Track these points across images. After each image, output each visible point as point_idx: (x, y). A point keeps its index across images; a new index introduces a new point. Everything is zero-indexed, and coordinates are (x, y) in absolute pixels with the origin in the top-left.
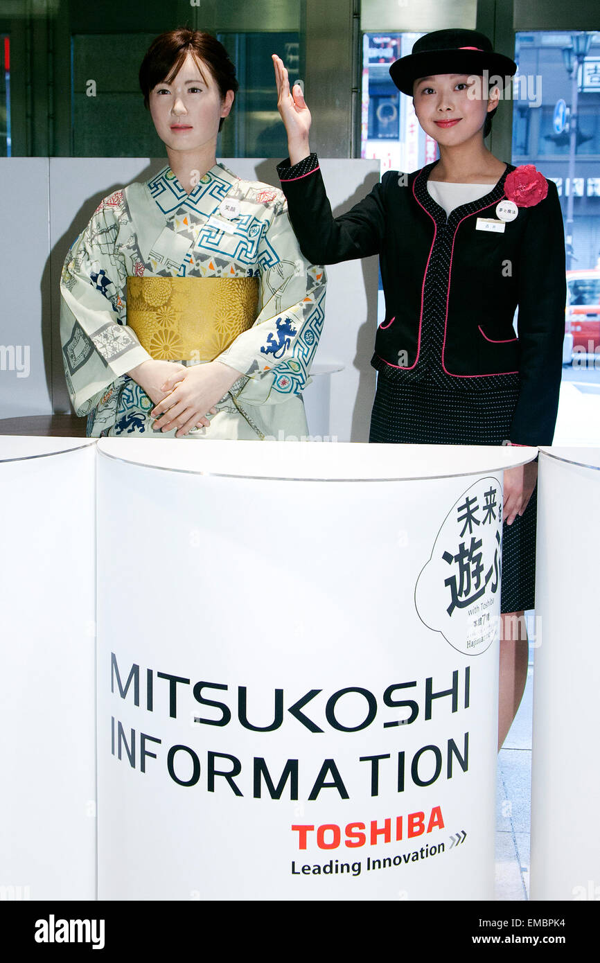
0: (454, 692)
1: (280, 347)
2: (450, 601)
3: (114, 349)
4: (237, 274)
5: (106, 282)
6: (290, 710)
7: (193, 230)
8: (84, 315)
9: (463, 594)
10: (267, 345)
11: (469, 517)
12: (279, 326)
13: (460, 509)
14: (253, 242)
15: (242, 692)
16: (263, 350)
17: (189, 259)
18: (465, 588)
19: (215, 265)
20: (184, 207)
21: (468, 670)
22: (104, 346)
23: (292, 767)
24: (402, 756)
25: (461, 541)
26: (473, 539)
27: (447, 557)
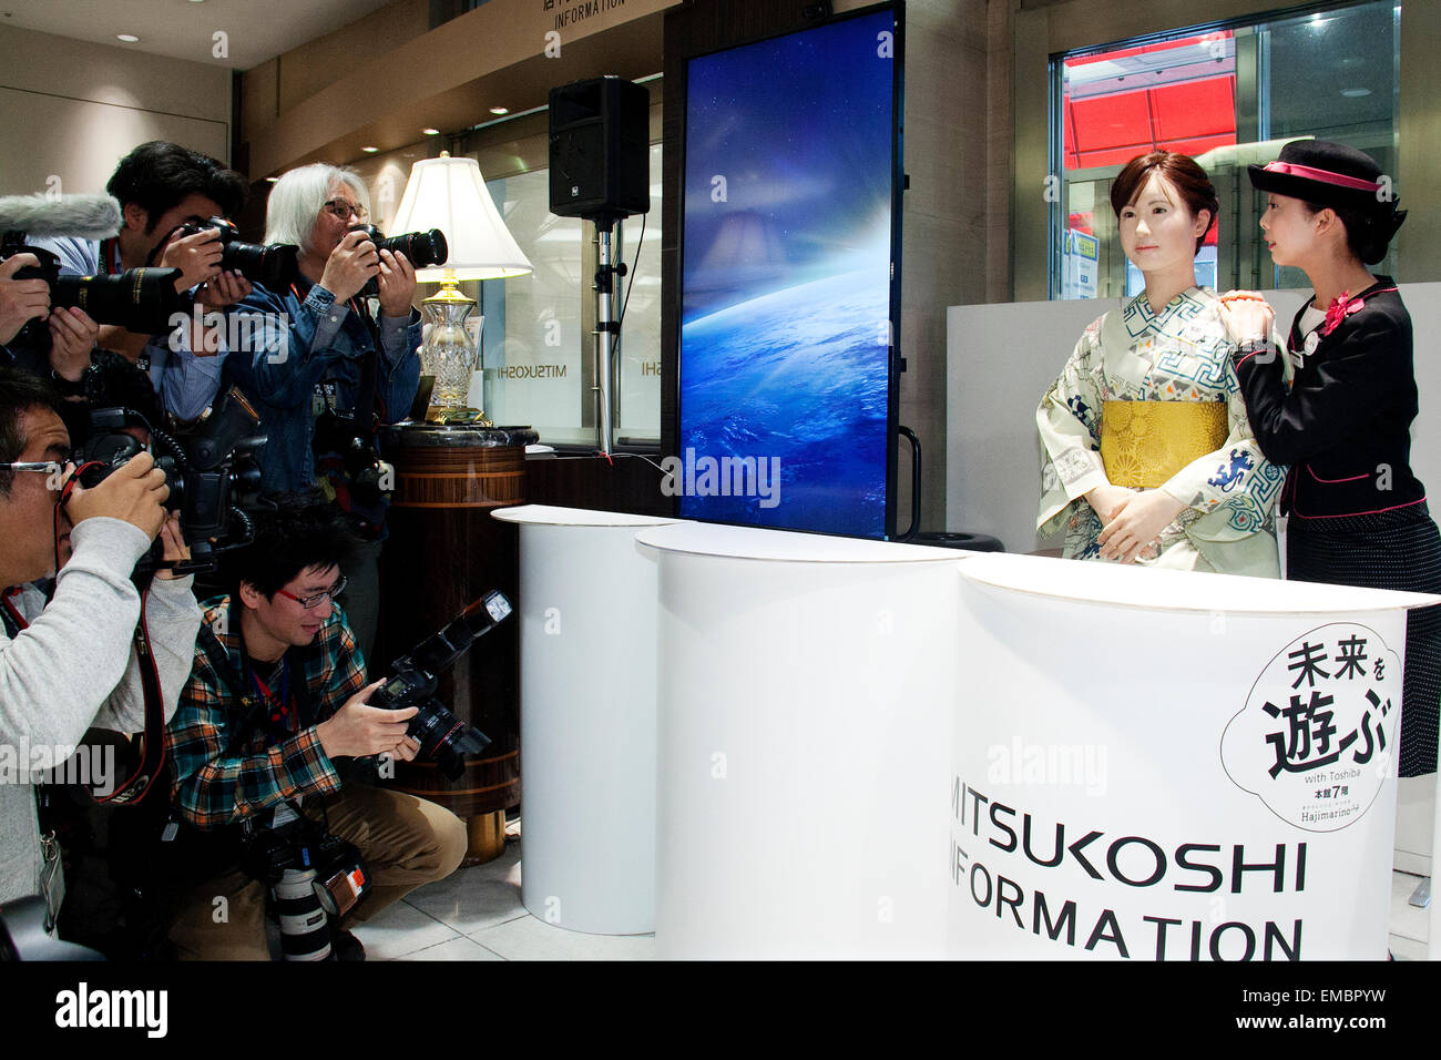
0: (1278, 868)
1: (1230, 480)
2: (1274, 761)
3: (1073, 473)
4: (1201, 399)
5: (1082, 407)
6: (1069, 848)
7: (1154, 352)
8: (1050, 438)
9: (1297, 755)
10: (1216, 477)
11: (1309, 666)
12: (1233, 458)
13: (1292, 656)
14: (1218, 365)
15: (1027, 818)
16: (1210, 482)
17: (1146, 381)
18: (1300, 748)
19: (1173, 388)
20: (1150, 330)
21: (1302, 848)
22: (1064, 470)
23: (1070, 909)
24: (1197, 926)
25: (1295, 693)
26: (1315, 695)
27: (1271, 709)
